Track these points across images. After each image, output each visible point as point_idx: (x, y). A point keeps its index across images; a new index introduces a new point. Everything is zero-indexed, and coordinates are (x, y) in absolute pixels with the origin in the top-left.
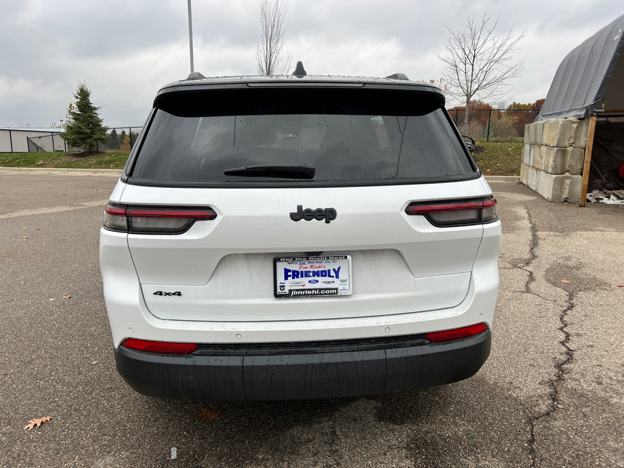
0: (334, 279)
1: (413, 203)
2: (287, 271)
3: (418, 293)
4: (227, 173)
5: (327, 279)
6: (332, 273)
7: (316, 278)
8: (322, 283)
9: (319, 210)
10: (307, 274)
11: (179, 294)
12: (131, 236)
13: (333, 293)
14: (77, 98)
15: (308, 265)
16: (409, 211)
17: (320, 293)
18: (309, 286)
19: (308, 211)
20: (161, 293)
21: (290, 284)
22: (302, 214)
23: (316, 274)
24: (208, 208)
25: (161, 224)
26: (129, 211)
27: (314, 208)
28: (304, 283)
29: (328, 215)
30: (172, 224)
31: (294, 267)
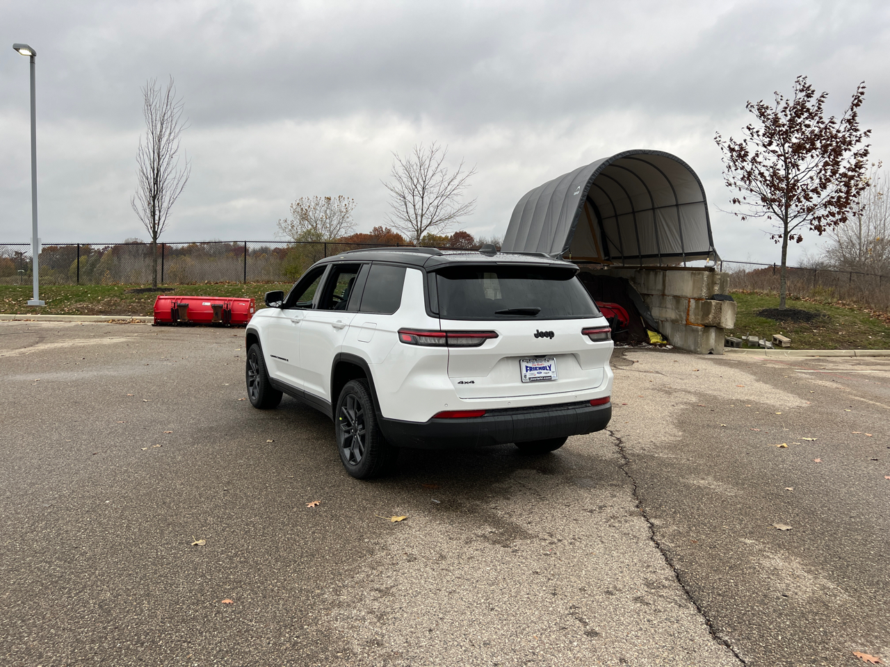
0: (549, 371)
1: (584, 329)
2: (527, 367)
3: (584, 378)
4: (496, 313)
5: (545, 371)
6: (548, 368)
7: (540, 371)
8: (543, 373)
9: (546, 332)
10: (536, 369)
11: (473, 382)
12: (450, 349)
13: (549, 379)
15: (536, 364)
16: (583, 333)
17: (544, 379)
18: (538, 375)
19: (542, 332)
20: (462, 383)
21: (529, 374)
22: (539, 334)
23: (540, 368)
24: (493, 332)
25: (464, 341)
26: (448, 334)
27: (544, 331)
28: (535, 374)
29: (550, 335)
30: (470, 341)
31: (530, 365)
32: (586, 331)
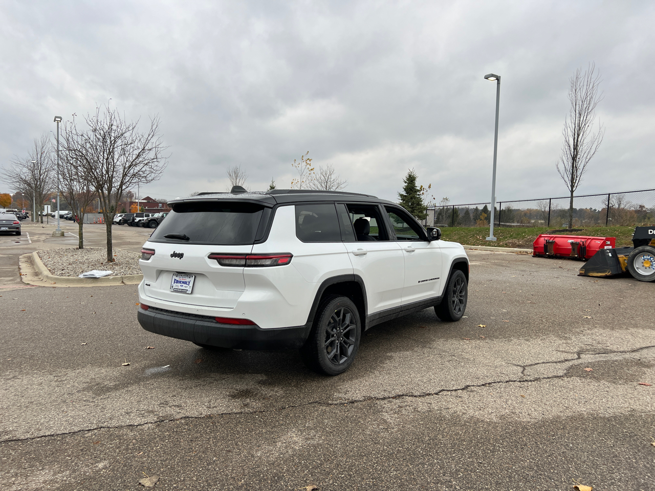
0: (187, 286)
1: (212, 254)
2: (175, 280)
3: (216, 297)
4: (165, 237)
5: (186, 285)
6: (187, 283)
7: (183, 284)
8: (184, 287)
10: (180, 282)
11: (150, 285)
13: (185, 292)
14: (406, 182)
15: (181, 278)
16: (209, 257)
18: (180, 288)
19: (176, 253)
20: (147, 285)
21: (175, 286)
22: (174, 255)
23: (183, 282)
24: (155, 251)
27: (178, 253)
28: (179, 286)
29: (180, 256)
30: (147, 256)
31: (177, 279)
32: (212, 256)
